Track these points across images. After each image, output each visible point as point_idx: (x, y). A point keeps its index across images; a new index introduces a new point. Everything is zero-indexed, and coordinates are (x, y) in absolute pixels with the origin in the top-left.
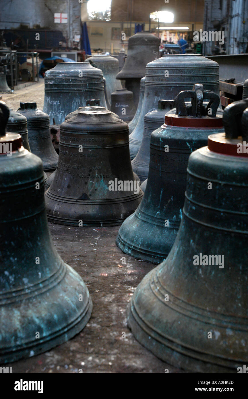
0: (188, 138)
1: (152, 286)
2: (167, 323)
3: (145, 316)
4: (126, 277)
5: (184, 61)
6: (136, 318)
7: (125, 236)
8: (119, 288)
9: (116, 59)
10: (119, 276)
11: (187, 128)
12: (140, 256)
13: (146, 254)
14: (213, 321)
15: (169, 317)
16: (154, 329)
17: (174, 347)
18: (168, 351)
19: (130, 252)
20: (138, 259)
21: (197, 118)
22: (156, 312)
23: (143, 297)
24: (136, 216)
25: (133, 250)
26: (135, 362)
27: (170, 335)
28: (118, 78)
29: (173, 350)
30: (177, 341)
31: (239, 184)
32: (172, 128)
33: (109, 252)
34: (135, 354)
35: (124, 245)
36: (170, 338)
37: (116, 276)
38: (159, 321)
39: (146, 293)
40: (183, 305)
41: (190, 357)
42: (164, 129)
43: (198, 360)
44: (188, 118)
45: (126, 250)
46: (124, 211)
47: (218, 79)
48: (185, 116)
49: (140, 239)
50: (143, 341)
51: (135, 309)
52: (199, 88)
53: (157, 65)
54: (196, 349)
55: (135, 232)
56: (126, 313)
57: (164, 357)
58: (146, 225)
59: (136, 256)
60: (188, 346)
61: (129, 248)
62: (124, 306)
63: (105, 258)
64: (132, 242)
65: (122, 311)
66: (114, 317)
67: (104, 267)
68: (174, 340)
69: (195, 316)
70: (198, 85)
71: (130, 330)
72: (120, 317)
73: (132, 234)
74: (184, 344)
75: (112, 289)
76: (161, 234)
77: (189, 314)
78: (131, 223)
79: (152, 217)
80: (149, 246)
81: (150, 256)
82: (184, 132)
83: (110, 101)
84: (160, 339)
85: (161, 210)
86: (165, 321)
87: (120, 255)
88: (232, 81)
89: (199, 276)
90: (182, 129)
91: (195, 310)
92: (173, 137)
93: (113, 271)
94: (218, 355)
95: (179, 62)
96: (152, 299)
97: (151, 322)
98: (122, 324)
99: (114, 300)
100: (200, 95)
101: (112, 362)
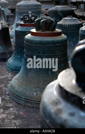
0: (27, 31)
1: (15, 80)
2: (19, 92)
3: (13, 90)
4: (9, 78)
5: (29, 3)
6: (10, 91)
7: (8, 65)
8: (6, 82)
9: (8, 2)
10: (6, 78)
11: (27, 27)
12: (14, 71)
13: (15, 70)
14: (34, 90)
15: (20, 90)
16: (16, 94)
17: (22, 99)
18: (20, 100)
19: (10, 70)
20: (13, 72)
21: (30, 24)
22: (16, 89)
23: (12, 84)
24: (12, 58)
25: (12, 69)
26: (9, 105)
27: (21, 95)
28: (9, 9)
29: (22, 100)
30: (23, 97)
31: (40, 46)
32: (21, 27)
33: (3, 70)
34: (10, 102)
35: (8, 68)
36: (21, 96)
37: (5, 78)
38: (17, 91)
39: (13, 83)
40: (24, 86)
41: (27, 101)
42: (19, 28)
43: (29, 102)
44: (27, 24)
45: (9, 69)
46: (9, 56)
47: (41, 9)
48: (26, 23)
49: (13, 65)
50: (13, 98)
51: (10, 88)
52: (30, 13)
53: (20, 5)
54: (29, 99)
55: (12, 63)
56: (8, 90)
57: (19, 102)
58: (15, 60)
59: (12, 71)
60: (26, 98)
61: (10, 69)
62: (7, 88)
63: (2, 72)
64: (11, 66)
65: (6, 89)
66: (3, 92)
67: (1, 75)
68: (22, 97)
69: (28, 89)
70: (30, 12)
71: (9, 95)
72: (6, 91)
73: (10, 64)
74: (25, 98)
75: (4, 82)
76: (20, 63)
77: (26, 88)
78: (10, 60)
79: (17, 58)
80: (16, 67)
81: (17, 71)
82: (25, 29)
83: (6, 18)
84: (18, 97)
85: (20, 55)
86: (19, 91)
87: (7, 71)
88: (47, 10)
89: (29, 76)
90: (25, 28)
91: (28, 87)
92: (22, 30)
93: (4, 77)
94: (35, 100)
95: (27, 4)
96: (15, 84)
97: (15, 92)
98: (6, 93)
99: (4, 86)
100: (30, 16)
101: (2, 105)
